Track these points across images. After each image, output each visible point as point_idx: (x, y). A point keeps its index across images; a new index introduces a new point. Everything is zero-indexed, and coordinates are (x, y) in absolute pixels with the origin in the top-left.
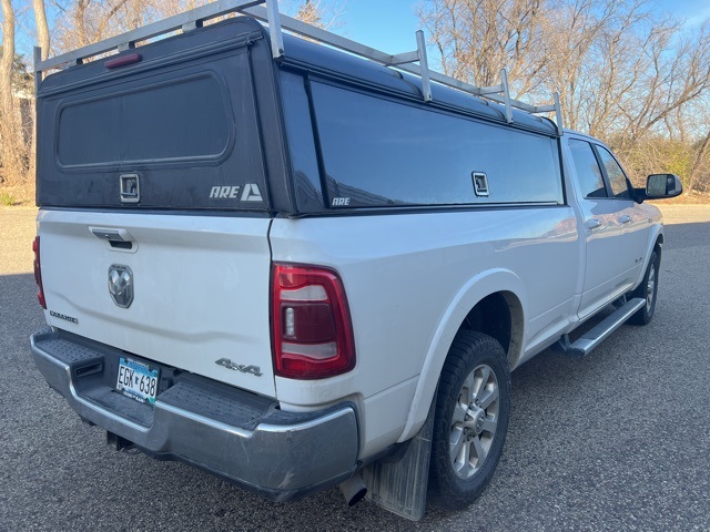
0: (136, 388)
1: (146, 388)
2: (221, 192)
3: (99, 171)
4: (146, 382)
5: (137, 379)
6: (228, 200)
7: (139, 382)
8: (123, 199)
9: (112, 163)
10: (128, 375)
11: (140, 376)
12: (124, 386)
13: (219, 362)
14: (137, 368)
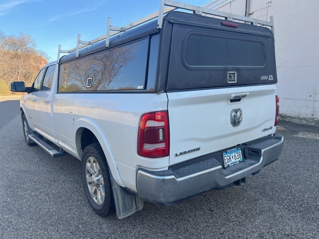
0: (233, 160)
1: (237, 157)
2: (264, 78)
3: (217, 70)
4: (236, 155)
5: (232, 156)
6: (265, 80)
7: (234, 157)
8: (229, 82)
9: (224, 66)
10: (228, 158)
11: (233, 155)
12: (228, 163)
13: (263, 131)
14: (231, 153)
